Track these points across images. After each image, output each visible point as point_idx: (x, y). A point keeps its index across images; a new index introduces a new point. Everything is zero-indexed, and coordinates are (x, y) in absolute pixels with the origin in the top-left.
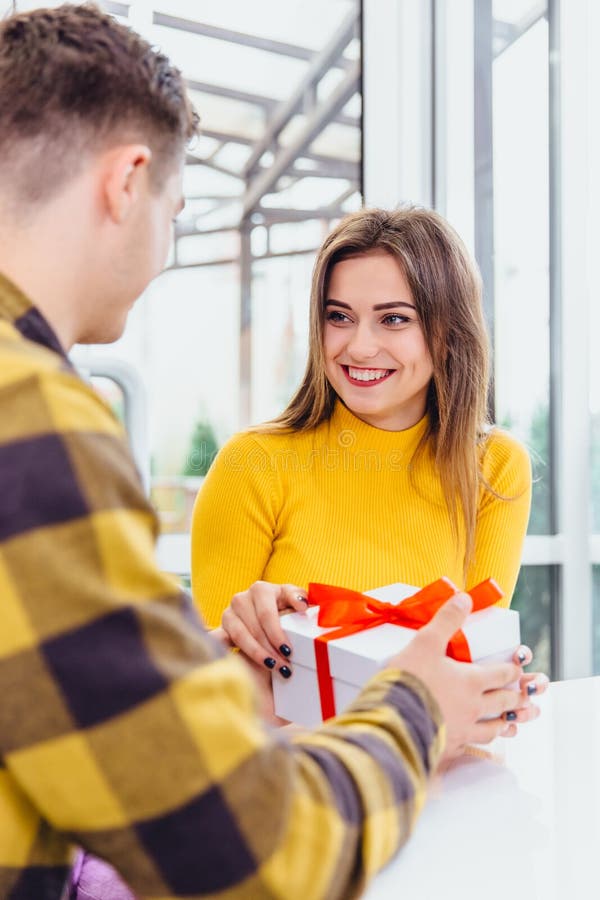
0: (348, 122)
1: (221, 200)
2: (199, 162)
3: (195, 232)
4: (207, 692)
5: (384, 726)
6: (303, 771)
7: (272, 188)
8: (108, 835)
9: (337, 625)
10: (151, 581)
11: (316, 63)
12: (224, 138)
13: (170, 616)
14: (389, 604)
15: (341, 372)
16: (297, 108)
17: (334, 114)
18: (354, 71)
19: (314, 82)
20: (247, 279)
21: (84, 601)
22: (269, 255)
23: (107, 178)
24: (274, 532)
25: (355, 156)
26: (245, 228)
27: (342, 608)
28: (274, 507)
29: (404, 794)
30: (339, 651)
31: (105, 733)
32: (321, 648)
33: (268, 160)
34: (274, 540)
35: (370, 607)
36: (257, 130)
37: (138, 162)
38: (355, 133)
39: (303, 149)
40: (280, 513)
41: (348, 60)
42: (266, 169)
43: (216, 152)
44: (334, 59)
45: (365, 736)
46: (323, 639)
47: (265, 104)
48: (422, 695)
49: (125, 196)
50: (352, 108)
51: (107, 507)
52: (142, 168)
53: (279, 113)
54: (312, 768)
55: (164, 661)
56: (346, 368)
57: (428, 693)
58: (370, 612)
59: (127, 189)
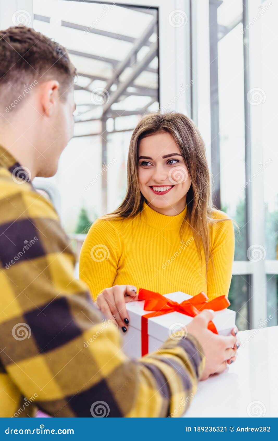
0: (152, 71)
1: (93, 106)
2: (82, 88)
3: (80, 121)
4: (100, 336)
5: (177, 356)
6: (143, 373)
7: (116, 100)
8: (54, 403)
9: (152, 310)
10: (74, 286)
11: (137, 43)
12: (93, 78)
13: (82, 301)
14: (177, 303)
15: (150, 189)
16: (127, 64)
17: (145, 67)
18: (155, 47)
19: (136, 53)
20: (104, 142)
21: (43, 294)
22: (114, 131)
23: (42, 98)
24: (117, 266)
25: (155, 86)
26: (104, 119)
27: (154, 303)
28: (117, 254)
29: (188, 387)
30: (153, 323)
31: (53, 355)
32: (144, 321)
33: (114, 88)
34: (118, 269)
35: (169, 304)
36: (109, 74)
37: (54, 88)
38: (155, 76)
39: (131, 83)
40: (121, 257)
41: (151, 43)
42: (113, 92)
43: (90, 84)
44: (145, 42)
45: (170, 359)
46: (146, 317)
47: (113, 62)
48: (195, 343)
49: (51, 104)
50: (154, 64)
51: (54, 252)
52: (56, 91)
53: (119, 66)
54: (147, 372)
55: (80, 322)
56: (151, 187)
57: (198, 342)
58: (168, 306)
59: (51, 101)
